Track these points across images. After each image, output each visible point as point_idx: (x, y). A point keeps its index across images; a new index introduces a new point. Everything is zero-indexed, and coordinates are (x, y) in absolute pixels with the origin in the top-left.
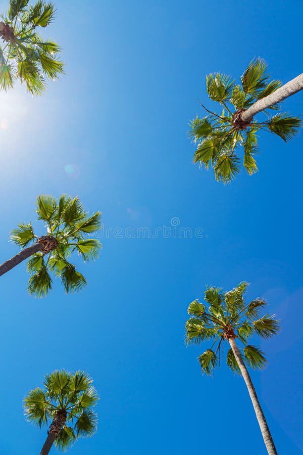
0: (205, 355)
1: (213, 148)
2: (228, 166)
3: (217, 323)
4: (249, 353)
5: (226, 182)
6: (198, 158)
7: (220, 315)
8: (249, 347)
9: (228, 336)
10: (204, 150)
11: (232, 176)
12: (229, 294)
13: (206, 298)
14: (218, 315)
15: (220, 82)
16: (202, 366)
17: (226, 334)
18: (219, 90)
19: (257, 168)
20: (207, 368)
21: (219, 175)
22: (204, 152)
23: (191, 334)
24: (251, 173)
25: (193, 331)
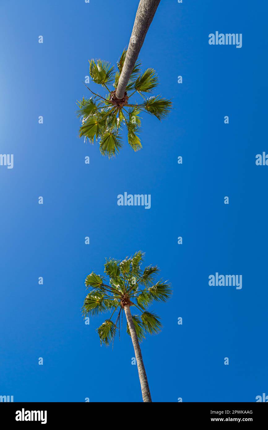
0: (104, 326)
1: (97, 124)
2: (113, 142)
3: (116, 294)
4: (146, 320)
5: (111, 157)
6: (83, 134)
7: (119, 286)
8: (146, 313)
9: (123, 304)
10: (89, 127)
11: (116, 151)
12: (123, 263)
13: (107, 270)
14: (118, 286)
15: (102, 67)
16: (101, 337)
17: (122, 302)
18: (101, 74)
19: (141, 146)
20: (106, 338)
21: (105, 150)
22: (88, 128)
23: (89, 305)
24: (136, 150)
25: (90, 303)
